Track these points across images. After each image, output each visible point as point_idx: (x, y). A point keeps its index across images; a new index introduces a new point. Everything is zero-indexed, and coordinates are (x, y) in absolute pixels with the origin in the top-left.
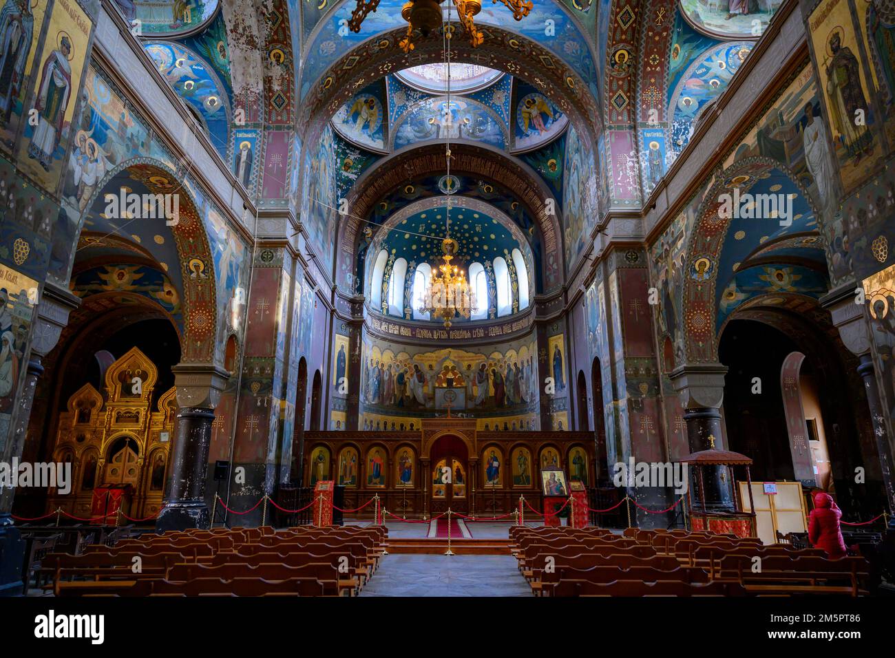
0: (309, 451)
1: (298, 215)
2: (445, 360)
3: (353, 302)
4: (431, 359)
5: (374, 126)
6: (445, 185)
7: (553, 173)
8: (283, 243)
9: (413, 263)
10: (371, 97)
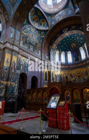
2: (77, 71)
4: (73, 72)
5: (46, 25)
6: (64, 31)
9: (66, 52)
10: (43, 19)
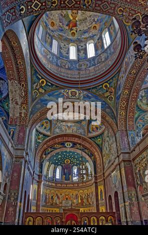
0: (26, 218)
1: (27, 150)
3: (39, 176)
4: (61, 192)
5: (48, 128)
6: (67, 145)
7: (99, 143)
8: (23, 157)
9: (56, 166)
10: (47, 121)
